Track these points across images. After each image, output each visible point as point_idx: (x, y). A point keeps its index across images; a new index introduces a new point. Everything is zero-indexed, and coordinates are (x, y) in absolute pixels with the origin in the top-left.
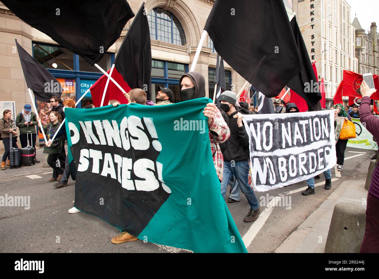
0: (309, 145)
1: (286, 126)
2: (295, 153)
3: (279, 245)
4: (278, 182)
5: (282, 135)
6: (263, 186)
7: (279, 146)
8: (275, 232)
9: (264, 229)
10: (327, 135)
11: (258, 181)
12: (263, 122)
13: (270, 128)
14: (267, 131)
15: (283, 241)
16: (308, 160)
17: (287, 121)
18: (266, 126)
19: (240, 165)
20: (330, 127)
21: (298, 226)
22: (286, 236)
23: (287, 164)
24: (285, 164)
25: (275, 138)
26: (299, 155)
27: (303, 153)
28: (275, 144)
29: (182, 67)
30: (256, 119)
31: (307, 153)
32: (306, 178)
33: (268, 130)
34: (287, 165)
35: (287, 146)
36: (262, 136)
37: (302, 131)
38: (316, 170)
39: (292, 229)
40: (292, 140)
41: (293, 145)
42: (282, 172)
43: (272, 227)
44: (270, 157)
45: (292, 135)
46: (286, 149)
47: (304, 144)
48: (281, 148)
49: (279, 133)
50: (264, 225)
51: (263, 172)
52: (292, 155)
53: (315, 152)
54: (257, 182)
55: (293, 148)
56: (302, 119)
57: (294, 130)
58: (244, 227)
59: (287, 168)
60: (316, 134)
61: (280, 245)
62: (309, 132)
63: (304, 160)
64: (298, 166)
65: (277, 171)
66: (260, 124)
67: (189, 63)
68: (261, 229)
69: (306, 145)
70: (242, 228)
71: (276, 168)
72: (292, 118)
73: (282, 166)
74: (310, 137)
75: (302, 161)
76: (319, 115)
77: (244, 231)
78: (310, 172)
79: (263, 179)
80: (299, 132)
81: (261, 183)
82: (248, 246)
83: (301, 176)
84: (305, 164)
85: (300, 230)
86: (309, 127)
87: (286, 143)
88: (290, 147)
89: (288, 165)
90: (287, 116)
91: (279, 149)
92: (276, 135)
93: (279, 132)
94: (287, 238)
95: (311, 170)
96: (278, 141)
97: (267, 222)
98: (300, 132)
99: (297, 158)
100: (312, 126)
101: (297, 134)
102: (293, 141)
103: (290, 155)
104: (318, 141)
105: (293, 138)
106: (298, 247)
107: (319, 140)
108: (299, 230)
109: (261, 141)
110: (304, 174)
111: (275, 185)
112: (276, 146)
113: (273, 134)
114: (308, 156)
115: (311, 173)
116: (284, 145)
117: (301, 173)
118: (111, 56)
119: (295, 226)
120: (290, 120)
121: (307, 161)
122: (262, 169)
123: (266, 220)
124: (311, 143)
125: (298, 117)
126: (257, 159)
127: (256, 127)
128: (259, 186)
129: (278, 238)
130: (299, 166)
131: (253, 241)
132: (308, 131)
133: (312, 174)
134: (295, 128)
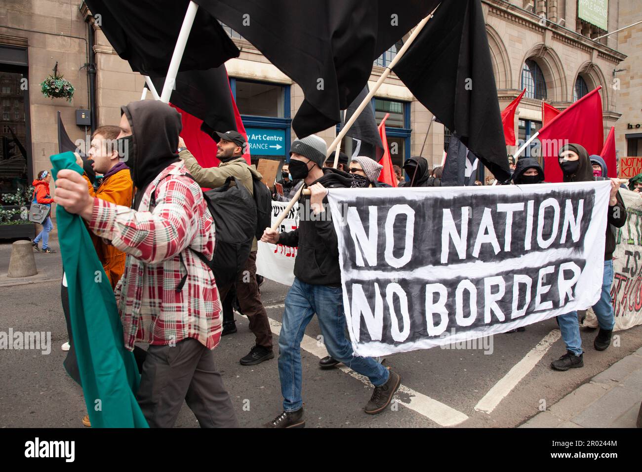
0: (517, 259)
1: (457, 216)
2: (475, 276)
3: (556, 401)
4: (418, 338)
5: (442, 235)
6: (378, 344)
7: (431, 259)
8: (551, 381)
9: (532, 376)
10: (576, 238)
11: (365, 334)
12: (388, 205)
13: (406, 219)
14: (397, 224)
15: (564, 396)
16: (509, 291)
17: (460, 203)
18: (396, 214)
19: (324, 295)
20: (590, 220)
21: (593, 377)
22: (571, 390)
23: (448, 297)
24: (443, 299)
25: (421, 240)
26: (485, 279)
27: (497, 275)
28: (420, 253)
29: (398, 107)
30: (367, 199)
31: (508, 275)
32: (498, 329)
33: (401, 223)
34: (448, 301)
35: (454, 258)
36: (381, 236)
37: (500, 227)
38: (528, 313)
39: (582, 381)
40: (470, 246)
41: (470, 258)
42: (434, 314)
43: (546, 374)
44: (403, 283)
45: (471, 236)
46: (450, 266)
47: (502, 256)
48: (437, 263)
49: (433, 231)
50: (533, 369)
51: (374, 315)
52: (466, 278)
53: (532, 275)
54: (362, 337)
55: (470, 264)
56: (505, 200)
57: (479, 224)
58: (499, 369)
59: (451, 307)
60: (543, 235)
61: (559, 401)
62: (522, 230)
63: (498, 291)
64: (481, 302)
65: (417, 314)
66: (378, 209)
67: (411, 100)
68: (527, 375)
69: (508, 258)
70: (495, 370)
71: (417, 307)
72: (475, 197)
73: (435, 301)
74: (524, 240)
75: (492, 293)
76: (559, 193)
77: (499, 374)
78: (512, 318)
79: (375, 328)
80: (491, 230)
81: (370, 338)
82: (505, 396)
83: (487, 325)
84: (500, 298)
85: (596, 382)
86: (524, 219)
87: (450, 253)
88: (462, 261)
89: (454, 302)
90: (463, 192)
91: (431, 266)
92: (424, 234)
93: (434, 226)
94: (571, 392)
95: (515, 313)
96: (427, 248)
97: (539, 366)
98: (495, 228)
99: (480, 287)
100: (536, 216)
101: (486, 232)
102: (471, 248)
103: (458, 280)
104: (545, 249)
105: (472, 242)
106: (590, 407)
107: (549, 248)
108: (593, 382)
109: (378, 245)
110: (495, 321)
111: (408, 344)
112: (424, 258)
113: (415, 231)
114: (510, 283)
115: (515, 320)
116: (444, 258)
117: (488, 319)
118: (284, 89)
119: (588, 377)
120: (470, 201)
121: (506, 293)
122: (371, 308)
123: (536, 363)
124: (524, 255)
125: (493, 196)
126: (360, 286)
127: (364, 215)
128: (366, 344)
129: (556, 390)
130: (484, 303)
131: (513, 391)
132: (520, 227)
133: (517, 321)
134: (481, 220)
